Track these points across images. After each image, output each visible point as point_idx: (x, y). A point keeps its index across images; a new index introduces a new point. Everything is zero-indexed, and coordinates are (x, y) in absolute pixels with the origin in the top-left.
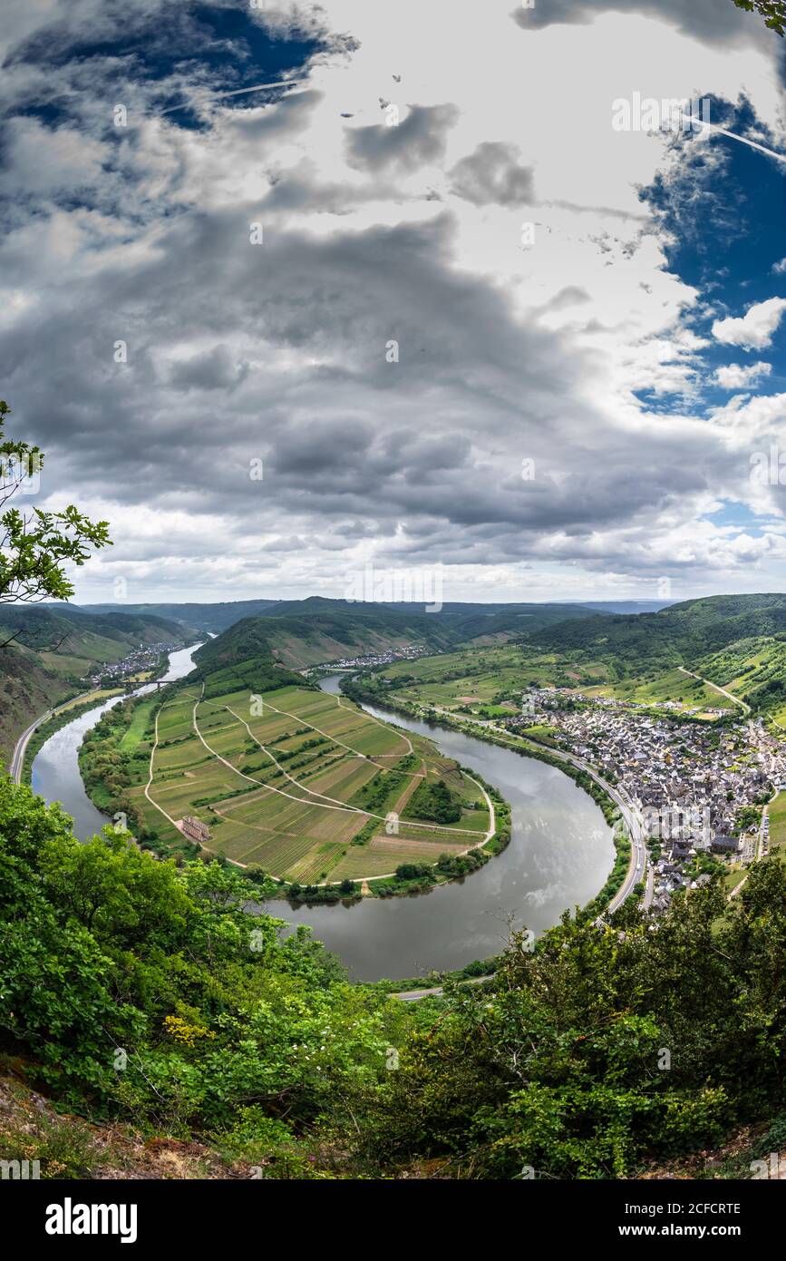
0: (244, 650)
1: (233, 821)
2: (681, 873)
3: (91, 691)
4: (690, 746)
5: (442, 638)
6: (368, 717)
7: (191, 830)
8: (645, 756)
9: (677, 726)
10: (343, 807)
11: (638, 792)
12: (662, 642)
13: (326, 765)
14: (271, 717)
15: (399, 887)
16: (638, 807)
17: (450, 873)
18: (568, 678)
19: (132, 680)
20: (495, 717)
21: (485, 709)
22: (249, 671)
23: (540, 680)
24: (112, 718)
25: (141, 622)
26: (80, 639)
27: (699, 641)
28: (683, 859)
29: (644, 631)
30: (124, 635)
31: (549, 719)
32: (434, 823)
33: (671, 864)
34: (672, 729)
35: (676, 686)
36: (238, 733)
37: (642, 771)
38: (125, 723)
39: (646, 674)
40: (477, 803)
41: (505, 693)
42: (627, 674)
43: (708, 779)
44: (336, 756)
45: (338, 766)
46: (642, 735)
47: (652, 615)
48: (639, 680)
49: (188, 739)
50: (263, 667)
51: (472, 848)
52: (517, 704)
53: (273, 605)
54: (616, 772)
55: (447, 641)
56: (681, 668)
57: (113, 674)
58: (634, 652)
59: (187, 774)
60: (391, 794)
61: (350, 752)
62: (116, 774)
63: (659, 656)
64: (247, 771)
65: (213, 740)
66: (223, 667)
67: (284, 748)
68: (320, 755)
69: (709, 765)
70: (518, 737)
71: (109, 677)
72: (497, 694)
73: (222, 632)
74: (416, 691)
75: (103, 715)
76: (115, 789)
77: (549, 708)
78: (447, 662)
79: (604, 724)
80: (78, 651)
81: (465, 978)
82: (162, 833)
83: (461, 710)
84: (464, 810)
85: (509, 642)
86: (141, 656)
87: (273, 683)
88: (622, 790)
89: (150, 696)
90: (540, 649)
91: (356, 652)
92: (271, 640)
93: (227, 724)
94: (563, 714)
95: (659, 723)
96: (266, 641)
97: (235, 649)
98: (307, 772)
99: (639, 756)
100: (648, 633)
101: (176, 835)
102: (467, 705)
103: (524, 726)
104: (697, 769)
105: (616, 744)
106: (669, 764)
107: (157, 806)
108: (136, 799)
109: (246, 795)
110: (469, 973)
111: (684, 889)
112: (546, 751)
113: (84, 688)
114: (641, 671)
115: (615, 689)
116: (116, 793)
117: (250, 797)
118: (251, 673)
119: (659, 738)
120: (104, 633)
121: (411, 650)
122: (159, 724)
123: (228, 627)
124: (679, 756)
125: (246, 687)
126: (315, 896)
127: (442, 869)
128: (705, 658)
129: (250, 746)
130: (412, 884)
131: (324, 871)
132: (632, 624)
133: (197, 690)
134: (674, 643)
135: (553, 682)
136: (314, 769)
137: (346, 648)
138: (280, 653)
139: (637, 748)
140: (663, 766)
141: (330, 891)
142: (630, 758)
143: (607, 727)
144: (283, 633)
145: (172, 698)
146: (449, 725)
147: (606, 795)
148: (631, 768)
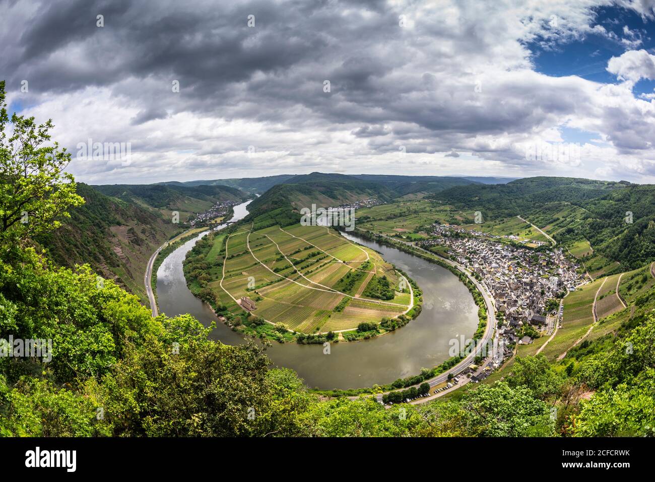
0: (276, 203)
1: (269, 299)
2: (514, 334)
3: (190, 229)
4: (522, 261)
5: (387, 195)
6: (345, 239)
7: (246, 305)
8: (497, 266)
9: (515, 250)
10: (329, 290)
11: (493, 286)
12: (508, 201)
13: (321, 266)
14: (290, 240)
15: (359, 336)
16: (492, 294)
17: (387, 328)
18: (456, 219)
19: (213, 222)
20: (415, 240)
21: (410, 235)
22: (278, 215)
23: (441, 219)
24: (202, 243)
25: (218, 189)
26: (183, 201)
27: (529, 201)
28: (516, 326)
29: (499, 195)
30: (208, 197)
31: (445, 242)
32: (380, 300)
33: (509, 329)
34: (513, 251)
35: (516, 227)
36: (272, 249)
37: (495, 274)
38: (209, 246)
39: (500, 219)
40: (403, 289)
41: (421, 227)
42: (489, 218)
43: (531, 281)
44: (326, 261)
45: (328, 267)
46: (496, 253)
47: (503, 186)
48: (495, 222)
49: (244, 253)
50: (286, 212)
51: (400, 314)
52: (428, 233)
53: (292, 177)
54: (481, 274)
55: (389, 197)
56: (518, 216)
57: (202, 219)
58: (493, 206)
59: (244, 273)
60: (356, 282)
61: (334, 259)
62: (204, 275)
63: (506, 209)
64: (276, 271)
65: (259, 254)
66: (264, 213)
67: (298, 258)
68: (318, 261)
69: (532, 273)
70: (428, 252)
71: (200, 221)
72: (417, 227)
73: (263, 193)
74: (371, 224)
75: (197, 242)
76: (203, 283)
77: (445, 236)
78: (389, 209)
79: (475, 246)
80: (182, 208)
81: (393, 389)
82: (229, 307)
83: (396, 236)
84: (396, 293)
85: (424, 198)
86: (218, 209)
87: (291, 221)
88: (484, 284)
89: (223, 231)
90: (441, 202)
91: (338, 203)
92: (290, 197)
93: (265, 245)
94: (453, 239)
95: (506, 247)
96: (288, 198)
97: (270, 203)
98: (310, 271)
99: (494, 265)
100: (501, 195)
101: (237, 307)
102: (400, 233)
103: (431, 246)
104: (525, 275)
105: (482, 258)
106: (510, 271)
107: (227, 292)
108: (215, 288)
109: (276, 284)
110: (395, 386)
111: (514, 344)
112: (443, 260)
113: (186, 228)
114: (497, 217)
115: (482, 227)
116: (204, 285)
117: (278, 285)
118: (279, 216)
119: (505, 256)
120: (196, 197)
121: (369, 202)
122: (228, 246)
123: (266, 191)
124: (516, 267)
125: (277, 223)
126: (313, 340)
127: (383, 326)
128: (532, 212)
129: (278, 257)
130: (367, 334)
131: (318, 326)
132: (492, 190)
133: (249, 226)
134: (515, 202)
135: (448, 221)
136: (314, 269)
137: (333, 201)
138: (296, 204)
139: (493, 261)
140: (507, 272)
141: (321, 337)
142: (489, 266)
143: (477, 248)
144: (297, 193)
145: (235, 231)
146: (390, 244)
147: (475, 287)
148: (489, 272)
